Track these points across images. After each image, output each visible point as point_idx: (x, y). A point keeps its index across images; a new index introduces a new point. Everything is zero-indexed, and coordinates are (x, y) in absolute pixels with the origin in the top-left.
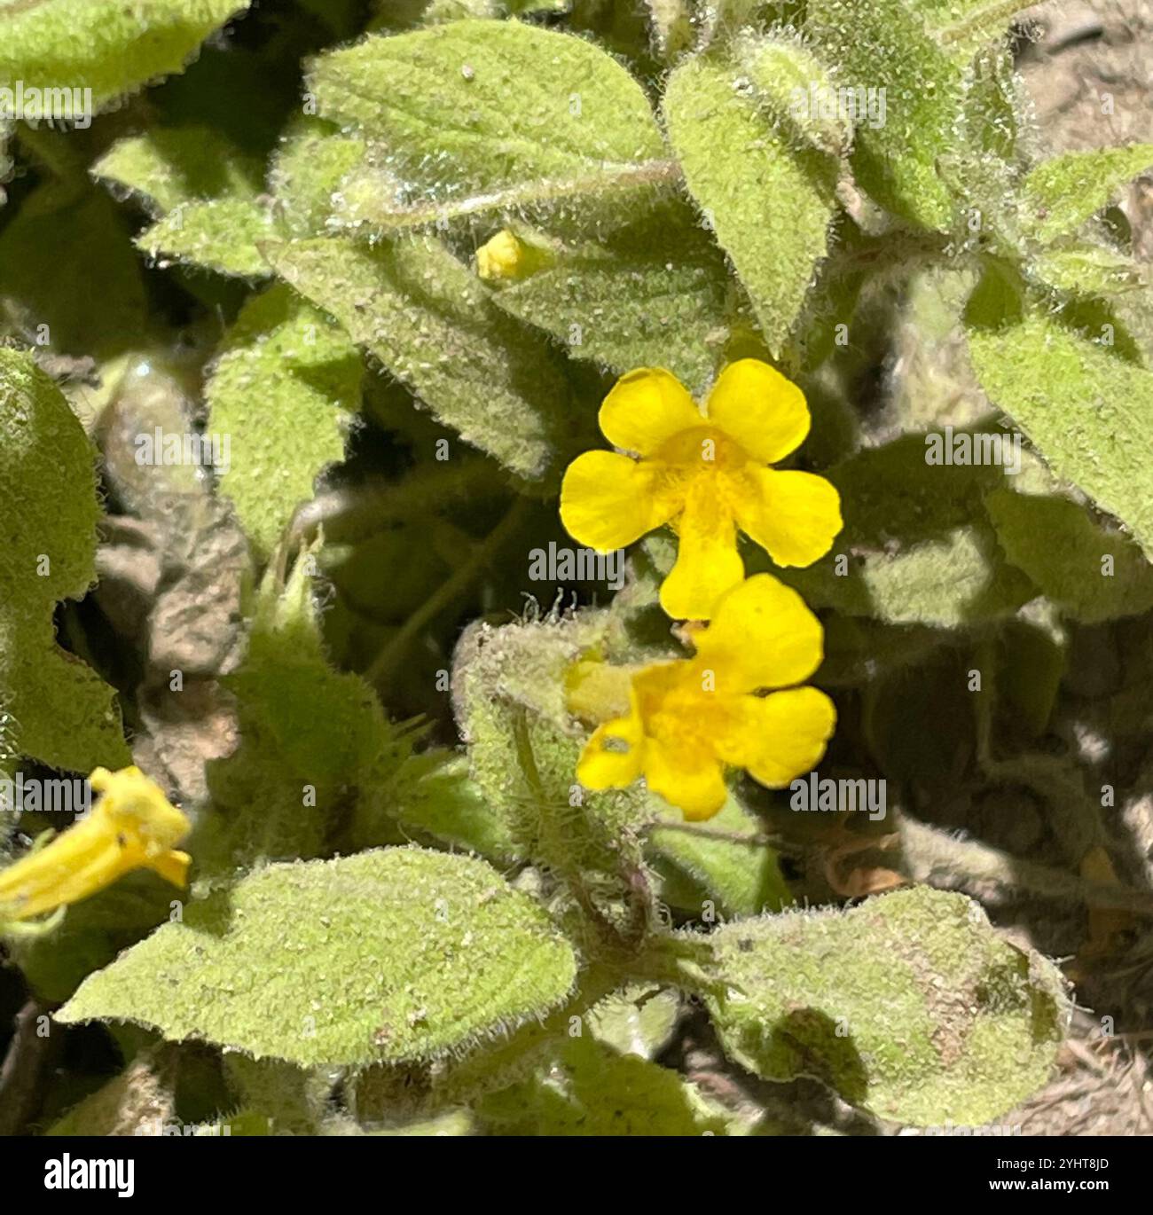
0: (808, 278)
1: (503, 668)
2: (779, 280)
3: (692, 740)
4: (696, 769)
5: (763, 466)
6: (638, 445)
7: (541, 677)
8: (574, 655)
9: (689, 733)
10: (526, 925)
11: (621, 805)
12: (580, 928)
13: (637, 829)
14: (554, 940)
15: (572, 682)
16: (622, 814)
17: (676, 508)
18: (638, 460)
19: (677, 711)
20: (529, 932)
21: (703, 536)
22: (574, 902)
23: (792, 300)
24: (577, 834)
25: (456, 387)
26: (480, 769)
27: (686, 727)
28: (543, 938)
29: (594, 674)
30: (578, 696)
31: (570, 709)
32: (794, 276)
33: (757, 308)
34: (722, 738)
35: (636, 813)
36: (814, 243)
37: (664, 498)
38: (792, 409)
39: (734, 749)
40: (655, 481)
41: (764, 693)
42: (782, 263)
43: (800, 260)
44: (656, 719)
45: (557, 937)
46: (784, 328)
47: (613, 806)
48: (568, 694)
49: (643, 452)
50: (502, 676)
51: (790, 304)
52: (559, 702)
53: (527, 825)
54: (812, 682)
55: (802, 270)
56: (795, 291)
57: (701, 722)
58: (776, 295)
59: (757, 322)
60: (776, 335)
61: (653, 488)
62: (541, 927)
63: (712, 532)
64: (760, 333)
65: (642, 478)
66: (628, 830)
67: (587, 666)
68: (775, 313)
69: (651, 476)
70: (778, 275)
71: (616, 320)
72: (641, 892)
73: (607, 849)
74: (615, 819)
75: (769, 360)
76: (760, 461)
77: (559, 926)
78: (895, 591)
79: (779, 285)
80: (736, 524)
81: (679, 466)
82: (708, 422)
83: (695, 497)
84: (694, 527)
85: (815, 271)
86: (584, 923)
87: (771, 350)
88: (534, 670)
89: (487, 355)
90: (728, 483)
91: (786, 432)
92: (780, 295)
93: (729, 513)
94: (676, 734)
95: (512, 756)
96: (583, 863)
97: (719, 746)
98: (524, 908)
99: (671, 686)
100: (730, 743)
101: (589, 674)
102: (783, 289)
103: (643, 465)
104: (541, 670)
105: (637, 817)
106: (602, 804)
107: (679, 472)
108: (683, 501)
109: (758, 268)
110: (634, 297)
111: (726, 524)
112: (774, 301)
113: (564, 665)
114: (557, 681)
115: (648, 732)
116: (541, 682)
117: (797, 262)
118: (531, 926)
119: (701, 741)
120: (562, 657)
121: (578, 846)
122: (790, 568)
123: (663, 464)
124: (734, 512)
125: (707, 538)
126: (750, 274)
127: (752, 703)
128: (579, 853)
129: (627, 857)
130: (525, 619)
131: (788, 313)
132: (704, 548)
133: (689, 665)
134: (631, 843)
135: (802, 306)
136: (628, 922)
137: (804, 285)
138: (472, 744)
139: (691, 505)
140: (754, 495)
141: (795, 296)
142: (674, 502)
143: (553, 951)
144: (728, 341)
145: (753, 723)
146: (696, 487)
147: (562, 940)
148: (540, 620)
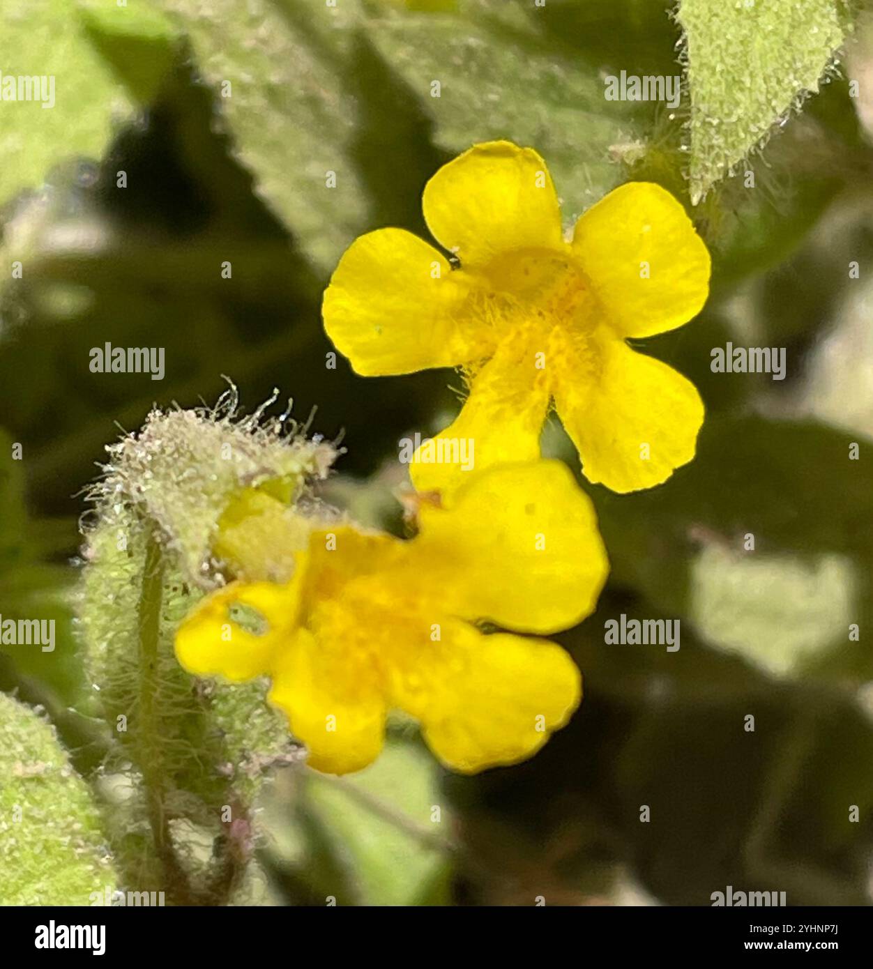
0: (780, 111)
1: (153, 463)
2: (739, 96)
3: (362, 655)
4: (351, 697)
5: (619, 338)
6: (464, 247)
7: (193, 492)
8: (249, 478)
9: (361, 643)
10: (67, 830)
11: (258, 721)
12: (139, 863)
13: (265, 760)
14: (96, 864)
15: (234, 512)
16: (254, 734)
17: (481, 350)
18: (456, 265)
19: (359, 608)
20: (67, 839)
21: (501, 401)
22: (146, 825)
23: (746, 131)
24: (183, 735)
25: (277, 123)
26: (91, 601)
27: (362, 634)
28: (82, 855)
29: (268, 514)
30: (232, 537)
31: (215, 550)
32: (762, 99)
33: (695, 123)
34: (405, 669)
35: (272, 740)
36: (807, 69)
37: (470, 332)
38: (687, 275)
39: (415, 691)
40: (467, 304)
41: (490, 628)
42: (751, 75)
43: (779, 82)
44: (324, 607)
45: (104, 860)
46: (721, 165)
47: (247, 718)
48: (222, 530)
49: (465, 258)
50: (148, 475)
51: (742, 135)
52: (205, 533)
53: (120, 697)
54: (563, 638)
55: (776, 95)
56: (756, 120)
57: (385, 635)
58: (729, 115)
59: (689, 143)
60: (706, 169)
61: (461, 313)
62: (87, 840)
63: (517, 401)
64: (685, 160)
65: (451, 291)
66: (254, 756)
67: (263, 500)
68: (718, 140)
69: (464, 294)
70: (742, 90)
71: (510, 117)
72: (237, 845)
73: (216, 772)
74: (242, 735)
75: (685, 200)
76: (617, 328)
77: (114, 848)
78: (725, 601)
79: (737, 104)
80: (552, 400)
81: (508, 296)
82: (569, 250)
83: (512, 347)
84: (494, 385)
85: (793, 104)
86: (145, 857)
87: (693, 188)
88: (191, 479)
89: (332, 97)
90: (563, 342)
91: (667, 304)
92: (734, 119)
93: (547, 385)
94: (343, 637)
95: (133, 597)
96: (177, 777)
97: (397, 678)
98: (75, 806)
99: (364, 570)
100: (414, 680)
101: (260, 512)
102: (740, 111)
103: (459, 275)
104: (198, 484)
105: (273, 745)
106: (234, 710)
107: (505, 305)
108: (495, 346)
109: (718, 68)
110: (545, 96)
111: (538, 397)
112: (721, 123)
113: (231, 487)
114: (216, 505)
115: (304, 619)
116: (192, 499)
117: (774, 83)
118: (73, 833)
119: (375, 663)
120: (233, 473)
121: (179, 752)
122: (600, 487)
123: (487, 286)
124: (556, 384)
125: (507, 406)
126: (706, 73)
127: (468, 637)
128: (177, 762)
129: (238, 792)
130: (214, 414)
131: (734, 146)
132: (497, 418)
133: (399, 547)
134: (252, 777)
135: (757, 145)
136: (208, 877)
137: (771, 118)
138: (92, 564)
139: (502, 355)
140: (591, 373)
141: (753, 129)
142: (483, 341)
143: (89, 879)
144: (639, 162)
145: (456, 665)
146: (519, 334)
147: (108, 868)
148: (233, 421)
